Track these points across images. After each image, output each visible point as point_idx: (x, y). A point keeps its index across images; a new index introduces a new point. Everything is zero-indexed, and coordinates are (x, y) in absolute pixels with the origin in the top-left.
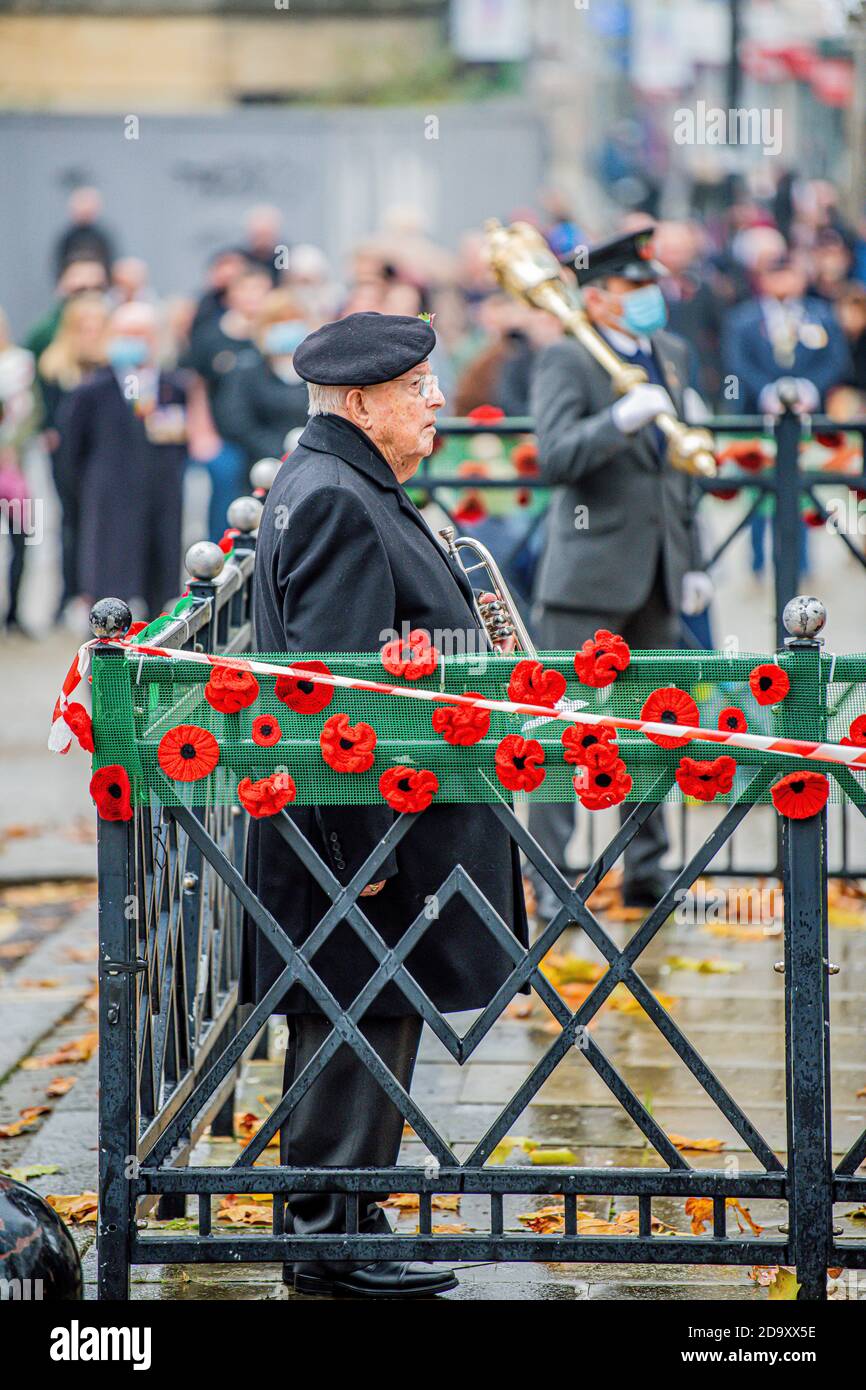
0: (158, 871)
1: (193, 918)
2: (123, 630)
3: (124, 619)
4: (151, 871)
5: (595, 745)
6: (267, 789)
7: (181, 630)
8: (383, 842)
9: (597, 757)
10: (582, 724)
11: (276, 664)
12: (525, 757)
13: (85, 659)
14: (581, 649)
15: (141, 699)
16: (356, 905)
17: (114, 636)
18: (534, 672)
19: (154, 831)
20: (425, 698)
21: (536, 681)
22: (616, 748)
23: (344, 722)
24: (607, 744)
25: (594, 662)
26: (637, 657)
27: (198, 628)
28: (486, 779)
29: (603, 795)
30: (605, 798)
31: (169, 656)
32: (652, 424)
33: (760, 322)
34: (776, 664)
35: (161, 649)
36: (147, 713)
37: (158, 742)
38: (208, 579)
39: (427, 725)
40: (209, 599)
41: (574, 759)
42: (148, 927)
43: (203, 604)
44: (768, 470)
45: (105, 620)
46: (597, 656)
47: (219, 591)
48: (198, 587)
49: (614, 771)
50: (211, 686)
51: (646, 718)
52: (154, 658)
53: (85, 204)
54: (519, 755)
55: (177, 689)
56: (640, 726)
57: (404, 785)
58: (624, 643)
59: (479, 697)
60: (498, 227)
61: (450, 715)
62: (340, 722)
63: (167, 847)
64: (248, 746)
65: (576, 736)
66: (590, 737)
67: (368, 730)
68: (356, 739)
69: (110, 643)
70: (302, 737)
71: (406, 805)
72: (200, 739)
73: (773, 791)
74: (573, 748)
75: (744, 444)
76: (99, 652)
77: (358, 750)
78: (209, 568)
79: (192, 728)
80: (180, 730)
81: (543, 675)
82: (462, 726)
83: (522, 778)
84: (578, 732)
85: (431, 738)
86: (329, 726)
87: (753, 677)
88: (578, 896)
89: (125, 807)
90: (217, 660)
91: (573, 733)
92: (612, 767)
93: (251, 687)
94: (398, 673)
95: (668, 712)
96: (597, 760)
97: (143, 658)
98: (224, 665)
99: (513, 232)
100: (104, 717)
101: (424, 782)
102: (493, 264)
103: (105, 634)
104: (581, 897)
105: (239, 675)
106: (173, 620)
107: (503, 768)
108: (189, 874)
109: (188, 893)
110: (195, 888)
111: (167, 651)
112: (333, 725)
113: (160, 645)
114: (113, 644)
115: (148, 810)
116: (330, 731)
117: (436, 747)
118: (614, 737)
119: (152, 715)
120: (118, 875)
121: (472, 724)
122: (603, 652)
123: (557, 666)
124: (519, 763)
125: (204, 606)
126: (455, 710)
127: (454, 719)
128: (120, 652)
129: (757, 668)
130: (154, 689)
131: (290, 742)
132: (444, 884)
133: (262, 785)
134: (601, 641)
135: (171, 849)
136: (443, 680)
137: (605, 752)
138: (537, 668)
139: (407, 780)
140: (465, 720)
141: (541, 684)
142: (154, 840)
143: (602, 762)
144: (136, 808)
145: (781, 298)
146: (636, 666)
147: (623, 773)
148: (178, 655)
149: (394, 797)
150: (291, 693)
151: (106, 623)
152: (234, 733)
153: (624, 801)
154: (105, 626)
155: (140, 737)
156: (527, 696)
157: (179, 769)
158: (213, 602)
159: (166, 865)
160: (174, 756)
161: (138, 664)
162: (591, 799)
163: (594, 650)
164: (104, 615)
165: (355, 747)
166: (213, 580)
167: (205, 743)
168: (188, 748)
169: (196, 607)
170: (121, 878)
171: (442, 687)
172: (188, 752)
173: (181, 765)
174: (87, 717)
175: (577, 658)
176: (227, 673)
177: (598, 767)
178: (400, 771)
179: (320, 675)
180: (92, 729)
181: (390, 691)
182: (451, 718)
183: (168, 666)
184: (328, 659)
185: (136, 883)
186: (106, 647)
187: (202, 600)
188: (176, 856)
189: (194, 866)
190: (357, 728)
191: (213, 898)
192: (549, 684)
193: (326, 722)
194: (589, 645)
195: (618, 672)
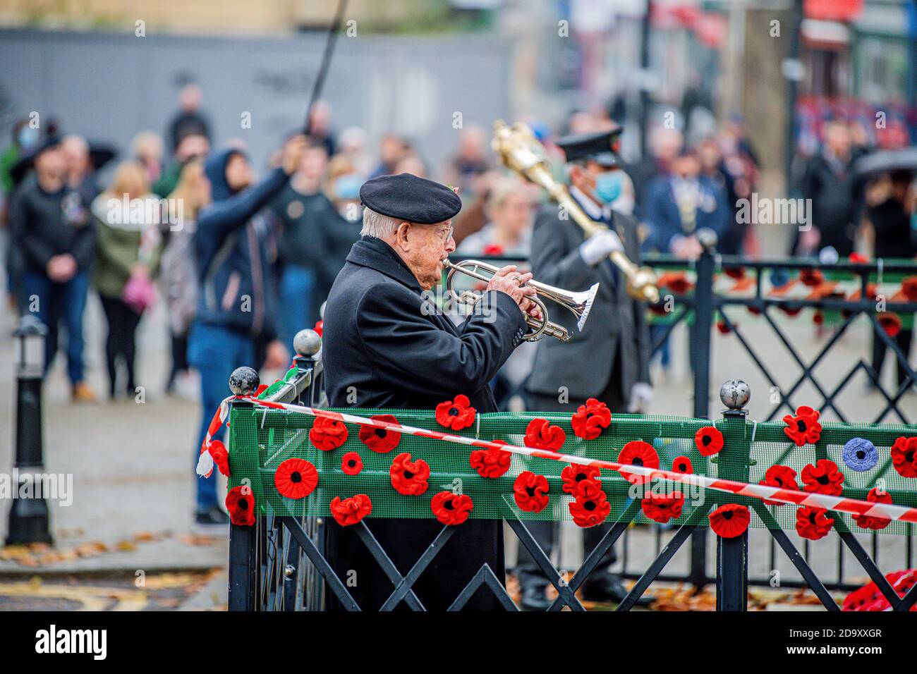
0: (269, 562)
1: (291, 598)
2: (253, 390)
3: (254, 383)
4: (265, 563)
5: (585, 480)
6: (351, 506)
7: (291, 391)
8: (432, 545)
9: (586, 489)
10: (577, 464)
11: (360, 416)
12: (535, 488)
13: (225, 410)
14: (576, 411)
15: (263, 439)
16: (411, 590)
17: (246, 394)
18: (543, 427)
19: (268, 534)
20: (466, 443)
21: (543, 433)
22: (599, 483)
23: (407, 459)
24: (594, 480)
25: (585, 422)
26: (616, 419)
27: (301, 391)
28: (507, 502)
29: (590, 516)
30: (590, 518)
31: (286, 409)
32: (608, 258)
33: (669, 192)
34: (714, 427)
35: (279, 404)
36: (266, 449)
37: (275, 470)
38: (309, 356)
39: (466, 462)
40: (310, 370)
41: (570, 490)
42: (262, 603)
43: (305, 373)
44: (690, 292)
45: (241, 382)
46: (588, 416)
47: (316, 364)
48: (302, 361)
49: (597, 499)
50: (314, 430)
51: (622, 461)
52: (274, 410)
53: (191, 97)
54: (531, 486)
55: (287, 433)
56: (619, 468)
57: (448, 505)
58: (607, 409)
59: (504, 444)
60: (503, 125)
61: (483, 456)
62: (404, 458)
63: (276, 545)
64: (339, 475)
65: (572, 474)
66: (581, 474)
67: (424, 465)
68: (415, 471)
69: (243, 399)
70: (377, 470)
71: (449, 520)
72: (305, 468)
73: (710, 517)
74: (568, 482)
75: (674, 274)
76: (235, 405)
77: (417, 479)
78: (309, 347)
79: (299, 461)
80: (292, 461)
81: (550, 430)
82: (491, 464)
83: (532, 502)
84: (574, 472)
85: (468, 472)
86: (396, 461)
87: (698, 436)
88: (570, 589)
89: (250, 516)
90: (319, 412)
91: (570, 471)
92: (596, 497)
93: (342, 432)
94: (446, 425)
95: (637, 458)
96: (586, 491)
97: (266, 410)
98: (324, 416)
99: (514, 129)
100: (237, 451)
101: (463, 503)
102: (501, 150)
103: (240, 392)
104: (572, 589)
105: (335, 423)
106: (285, 384)
107: (520, 495)
108: (288, 566)
109: (288, 579)
110: (293, 576)
111: (284, 405)
112: (400, 461)
113: (278, 401)
114: (246, 399)
115: (264, 519)
116: (398, 465)
117: (472, 478)
118: (598, 476)
119: (270, 451)
120: (244, 565)
121: (498, 463)
122: (592, 415)
123: (559, 423)
124: (531, 491)
125: (306, 375)
126: (486, 452)
127: (485, 459)
128: (250, 405)
129: (702, 429)
130: (272, 432)
131: (368, 472)
132: (474, 577)
133: (348, 502)
134: (590, 406)
135: (279, 548)
136: (478, 431)
137: (592, 486)
138: (545, 424)
139: (451, 502)
140: (493, 460)
141: (547, 436)
142: (268, 541)
143: (589, 493)
144: (257, 517)
145: (685, 176)
146: (616, 425)
147: (603, 501)
148: (291, 408)
149: (441, 514)
150: (370, 437)
151: (241, 384)
152: (329, 465)
153: (604, 521)
154: (240, 387)
155: (262, 466)
156: (537, 444)
157: (289, 489)
158: (312, 372)
159: (275, 558)
160: (286, 481)
161: (262, 414)
162: (581, 519)
163: (586, 413)
164: (240, 378)
165: (414, 477)
166: (313, 357)
167: (308, 471)
168: (296, 475)
169: (300, 375)
170: (246, 566)
171: (477, 436)
172: (296, 478)
173: (291, 486)
174: (225, 451)
175: (574, 417)
176: (326, 422)
177: (586, 497)
178: (446, 495)
179: (392, 424)
180: (229, 460)
181: (441, 438)
182: (483, 458)
183: (283, 416)
184: (397, 414)
185: (256, 571)
186: (240, 401)
187: (304, 370)
188: (282, 552)
189: (293, 560)
190: (417, 463)
191: (304, 584)
192: (554, 436)
193: (395, 458)
194: (582, 409)
195: (603, 429)
